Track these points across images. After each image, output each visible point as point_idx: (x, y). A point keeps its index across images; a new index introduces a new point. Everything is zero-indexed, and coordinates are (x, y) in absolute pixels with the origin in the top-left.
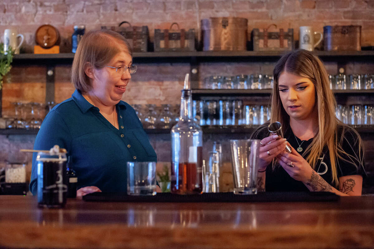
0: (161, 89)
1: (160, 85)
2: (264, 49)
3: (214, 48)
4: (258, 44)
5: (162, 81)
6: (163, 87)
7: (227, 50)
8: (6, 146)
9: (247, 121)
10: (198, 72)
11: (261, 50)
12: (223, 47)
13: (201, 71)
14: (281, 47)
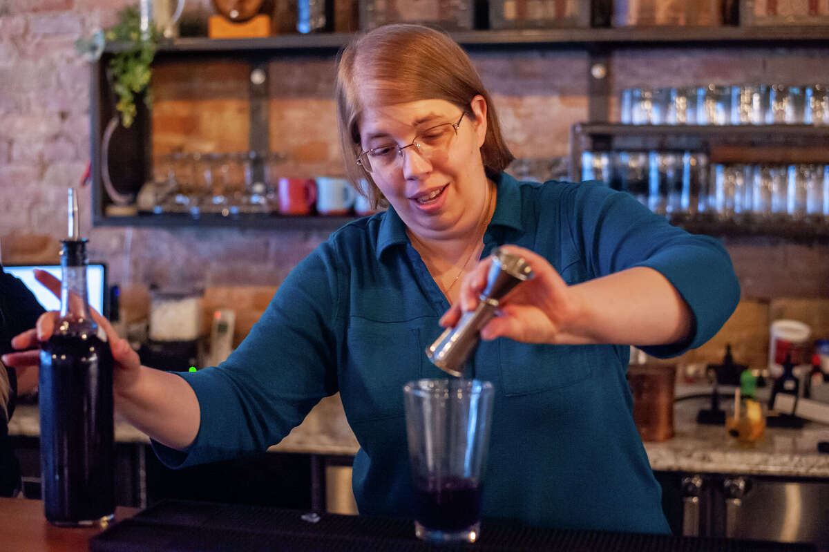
0: (518, 116)
1: (514, 106)
2: (769, 21)
3: (640, 20)
4: (752, 8)
5: (520, 96)
6: (522, 111)
7: (672, 25)
8: (164, 247)
9: (718, 200)
10: (608, 75)
11: (760, 23)
12: (661, 16)
13: (615, 69)
14: (810, 14)
